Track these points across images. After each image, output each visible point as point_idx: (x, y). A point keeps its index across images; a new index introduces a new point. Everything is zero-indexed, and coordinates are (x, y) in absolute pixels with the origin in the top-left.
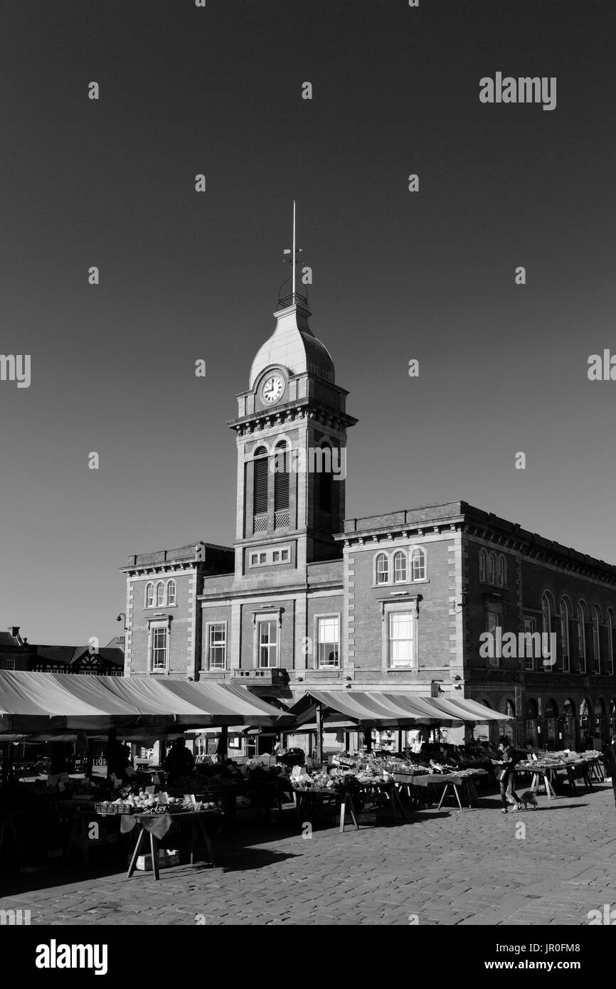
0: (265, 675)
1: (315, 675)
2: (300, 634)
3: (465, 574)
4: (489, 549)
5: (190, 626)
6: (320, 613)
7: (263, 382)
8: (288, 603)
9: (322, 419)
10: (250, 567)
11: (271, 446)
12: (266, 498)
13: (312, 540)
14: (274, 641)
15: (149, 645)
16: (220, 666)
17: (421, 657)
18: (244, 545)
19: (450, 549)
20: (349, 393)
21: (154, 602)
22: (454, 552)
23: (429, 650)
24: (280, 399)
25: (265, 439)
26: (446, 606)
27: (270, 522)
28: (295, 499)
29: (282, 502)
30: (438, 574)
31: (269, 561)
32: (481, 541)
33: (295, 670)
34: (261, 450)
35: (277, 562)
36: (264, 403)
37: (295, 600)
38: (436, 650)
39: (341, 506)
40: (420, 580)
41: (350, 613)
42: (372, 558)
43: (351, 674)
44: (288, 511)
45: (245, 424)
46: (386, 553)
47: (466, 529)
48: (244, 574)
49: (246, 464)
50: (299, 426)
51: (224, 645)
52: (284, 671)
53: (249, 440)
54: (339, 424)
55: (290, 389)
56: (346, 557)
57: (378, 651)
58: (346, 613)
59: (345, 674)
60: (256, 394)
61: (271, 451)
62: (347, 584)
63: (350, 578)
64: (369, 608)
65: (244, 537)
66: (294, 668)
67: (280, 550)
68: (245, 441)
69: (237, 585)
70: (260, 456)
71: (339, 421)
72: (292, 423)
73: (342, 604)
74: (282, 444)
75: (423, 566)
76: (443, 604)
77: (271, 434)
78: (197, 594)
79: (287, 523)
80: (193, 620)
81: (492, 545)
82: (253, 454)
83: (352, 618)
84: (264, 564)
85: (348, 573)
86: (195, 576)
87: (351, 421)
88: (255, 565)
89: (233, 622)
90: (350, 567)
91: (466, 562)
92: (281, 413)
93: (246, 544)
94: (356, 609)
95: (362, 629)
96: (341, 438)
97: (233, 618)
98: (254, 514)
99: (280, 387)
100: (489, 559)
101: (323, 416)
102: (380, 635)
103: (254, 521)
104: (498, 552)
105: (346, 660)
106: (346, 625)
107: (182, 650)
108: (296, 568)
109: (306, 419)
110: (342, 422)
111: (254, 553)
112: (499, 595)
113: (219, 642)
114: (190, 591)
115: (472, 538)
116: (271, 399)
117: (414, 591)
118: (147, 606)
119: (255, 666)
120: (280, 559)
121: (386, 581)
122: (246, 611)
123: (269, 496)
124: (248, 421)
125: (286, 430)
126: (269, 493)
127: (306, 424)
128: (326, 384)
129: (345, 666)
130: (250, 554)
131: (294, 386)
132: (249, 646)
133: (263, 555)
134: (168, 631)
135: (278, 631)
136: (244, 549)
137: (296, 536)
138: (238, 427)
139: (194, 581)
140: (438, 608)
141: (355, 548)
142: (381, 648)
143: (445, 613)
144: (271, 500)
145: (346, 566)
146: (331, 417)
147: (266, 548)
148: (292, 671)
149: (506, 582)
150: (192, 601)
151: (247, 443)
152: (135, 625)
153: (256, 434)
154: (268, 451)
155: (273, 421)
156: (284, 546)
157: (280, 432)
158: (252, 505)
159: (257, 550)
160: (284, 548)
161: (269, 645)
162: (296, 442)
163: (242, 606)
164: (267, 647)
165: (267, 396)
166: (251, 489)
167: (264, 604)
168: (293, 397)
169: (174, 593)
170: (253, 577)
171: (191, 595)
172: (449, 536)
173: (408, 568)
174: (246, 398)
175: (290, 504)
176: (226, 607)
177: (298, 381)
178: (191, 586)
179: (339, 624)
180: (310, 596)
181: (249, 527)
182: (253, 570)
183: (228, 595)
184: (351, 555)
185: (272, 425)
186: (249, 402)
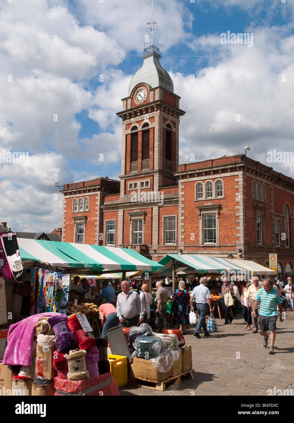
0: (136, 248)
1: (163, 248)
2: (155, 226)
3: (245, 194)
4: (257, 180)
5: (97, 222)
6: (166, 215)
7: (136, 92)
8: (149, 210)
9: (167, 111)
10: (128, 190)
11: (140, 126)
12: (137, 153)
13: (161, 176)
14: (141, 230)
15: (75, 232)
16: (112, 243)
17: (221, 239)
18: (125, 179)
19: (236, 180)
20: (181, 98)
21: (77, 209)
22: (238, 182)
23: (224, 235)
24: (145, 101)
25: (137, 122)
26: (234, 211)
27: (139, 166)
28: (153, 154)
29: (146, 155)
30: (230, 194)
31: (139, 187)
32: (253, 176)
33: (152, 246)
34: (135, 128)
35: (142, 188)
36: (136, 103)
37: (152, 208)
38: (229, 235)
39: (177, 158)
40: (220, 197)
42: (194, 186)
43: (182, 248)
44: (149, 160)
45: (126, 114)
46: (201, 182)
47: (245, 169)
48: (125, 194)
49: (126, 135)
50: (155, 115)
51: (114, 232)
52: (146, 246)
53: (128, 123)
54: (176, 114)
55: (150, 96)
56: (180, 184)
57: (197, 235)
58: (180, 215)
59: (180, 248)
60: (132, 99)
61: (140, 128)
62: (181, 199)
63: (182, 196)
64: (193, 212)
65: (126, 174)
66: (152, 244)
67: (144, 181)
68: (126, 123)
69: (121, 200)
70: (134, 131)
71: (176, 112)
72: (151, 114)
73: (177, 210)
74: (146, 125)
75: (222, 189)
76: (233, 210)
77: (140, 120)
78: (100, 204)
79: (148, 166)
80: (98, 218)
81: (258, 178)
82: (130, 130)
83: (183, 218)
84: (136, 189)
85: (181, 193)
86: (99, 195)
87: (182, 113)
88: (131, 189)
89: (119, 220)
90: (183, 190)
91: (245, 187)
92: (145, 109)
93: (127, 178)
94: (186, 213)
95: (189, 224)
96: (177, 122)
97: (119, 217)
98: (131, 162)
99: (145, 95)
100: (257, 186)
101: (168, 110)
102: (198, 227)
103: (131, 165)
104: (262, 182)
105: (180, 240)
106: (180, 221)
107: (92, 235)
108: (153, 190)
109: (159, 111)
110: (177, 113)
111: (131, 183)
112: (262, 206)
113: (112, 231)
114: (96, 203)
115: (248, 174)
116: (140, 101)
117: (217, 203)
118: (73, 211)
119: (131, 243)
120: (145, 185)
121: (202, 197)
122: (126, 214)
123: (138, 152)
124: (128, 112)
125: (148, 117)
126: (138, 151)
127: (159, 114)
128: (169, 93)
129: (179, 243)
130: (129, 183)
131: (152, 94)
132: (128, 232)
133: (136, 184)
134: (84, 224)
135: (143, 225)
136: (125, 181)
138: (122, 116)
139: (98, 198)
140: (230, 212)
141: (184, 180)
142: (199, 233)
143: (233, 215)
144: (140, 154)
145: (180, 190)
146: (172, 111)
147: (137, 180)
148: (150, 246)
149: (266, 199)
150: (98, 208)
151: (127, 124)
152: (68, 221)
153: (132, 120)
154: (138, 128)
155: (141, 113)
156: (147, 179)
157: (146, 118)
158: (130, 157)
159: (132, 181)
160: (147, 180)
161: (138, 232)
162: (153, 124)
163: (124, 211)
164: (137, 233)
165: (138, 100)
166: (129, 149)
167: (136, 210)
168: (152, 100)
169: (88, 204)
170: (130, 195)
171: (97, 205)
172: (236, 173)
173: (214, 190)
174: (127, 100)
175: (150, 157)
176: (115, 211)
177: (154, 91)
178: (97, 200)
179: (176, 221)
180: (160, 206)
181: (128, 169)
182: (130, 192)
183: (116, 205)
184: (183, 184)
185: (140, 115)
186: (128, 103)
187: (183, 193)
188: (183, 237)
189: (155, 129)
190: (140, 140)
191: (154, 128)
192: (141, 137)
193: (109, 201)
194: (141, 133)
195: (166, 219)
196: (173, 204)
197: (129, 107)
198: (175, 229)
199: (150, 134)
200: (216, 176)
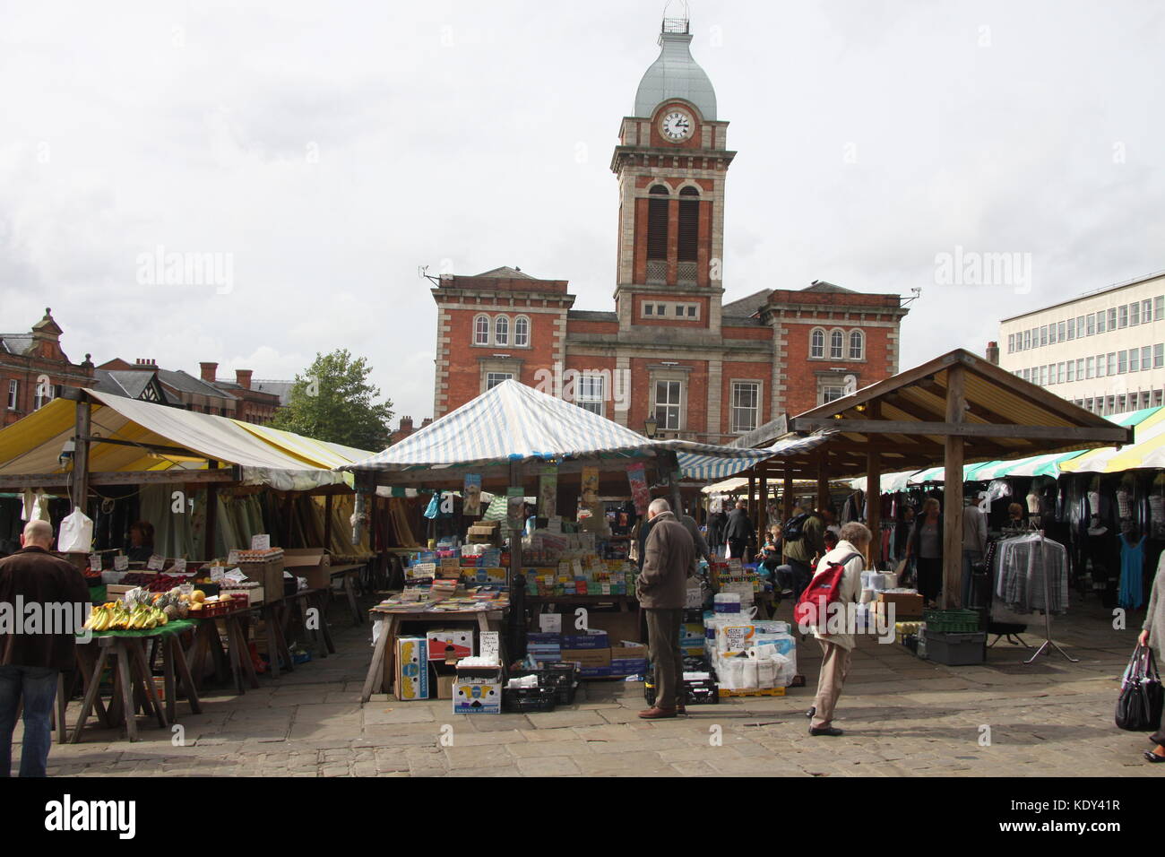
2: (713, 396)
6: (738, 377)
7: (665, 113)
10: (642, 317)
11: (674, 188)
12: (666, 244)
14: (675, 401)
18: (632, 292)
21: (491, 340)
24: (689, 141)
25: (668, 179)
27: (671, 271)
30: (875, 357)
31: (670, 314)
33: (707, 434)
34: (659, 189)
35: (680, 318)
36: (666, 138)
37: (708, 361)
41: (782, 382)
42: (808, 333)
44: (697, 265)
45: (643, 155)
46: (823, 329)
48: (632, 323)
49: (637, 199)
50: (715, 177)
53: (643, 173)
55: (703, 134)
56: (777, 326)
58: (777, 382)
60: (653, 124)
61: (674, 194)
62: (780, 354)
63: (783, 348)
64: (803, 380)
65: (634, 282)
67: (686, 306)
68: (637, 174)
69: (624, 334)
70: (658, 197)
72: (704, 172)
74: (689, 191)
77: (675, 176)
78: (567, 338)
82: (648, 191)
83: (784, 388)
84: (661, 317)
85: (780, 342)
86: (564, 317)
88: (649, 316)
90: (784, 337)
93: (638, 292)
95: (795, 398)
98: (649, 259)
99: (687, 127)
103: (648, 267)
106: (776, 392)
108: (707, 326)
111: (649, 303)
114: (556, 334)
116: (675, 136)
117: (852, 369)
118: (476, 343)
120: (686, 314)
122: (637, 365)
123: (669, 242)
125: (698, 177)
130: (644, 304)
131: (708, 131)
132: (643, 405)
133: (661, 310)
134: (516, 378)
135: (682, 391)
136: (634, 295)
137: (710, 294)
139: (561, 323)
141: (787, 321)
144: (674, 249)
145: (778, 336)
147: (666, 301)
148: (701, 434)
150: (560, 345)
151: (640, 176)
152: (455, 365)
153: (654, 170)
154: (670, 193)
155: (683, 162)
156: (691, 301)
157: (689, 177)
158: (646, 248)
159: (652, 300)
160: (692, 304)
161: (668, 405)
162: (710, 193)
163: (631, 359)
164: (665, 407)
165: (667, 130)
166: (644, 230)
167: (665, 360)
168: (706, 143)
169: (524, 331)
170: (648, 329)
171: (557, 339)
172: (889, 325)
173: (846, 347)
174: (639, 124)
175: (699, 258)
176: (606, 358)
177: (714, 127)
178: (557, 328)
179: (759, 391)
180: (726, 359)
181: (640, 272)
182: (646, 321)
183: (614, 345)
184: (784, 326)
185: (680, 166)
186: (642, 130)
187: (785, 343)
189: (714, 204)
190: (674, 218)
191: (712, 202)
192: (677, 213)
193: (585, 332)
194: (677, 204)
195: (737, 387)
196: (756, 358)
197: (645, 141)
198: (755, 405)
199: (700, 212)
200: (853, 323)
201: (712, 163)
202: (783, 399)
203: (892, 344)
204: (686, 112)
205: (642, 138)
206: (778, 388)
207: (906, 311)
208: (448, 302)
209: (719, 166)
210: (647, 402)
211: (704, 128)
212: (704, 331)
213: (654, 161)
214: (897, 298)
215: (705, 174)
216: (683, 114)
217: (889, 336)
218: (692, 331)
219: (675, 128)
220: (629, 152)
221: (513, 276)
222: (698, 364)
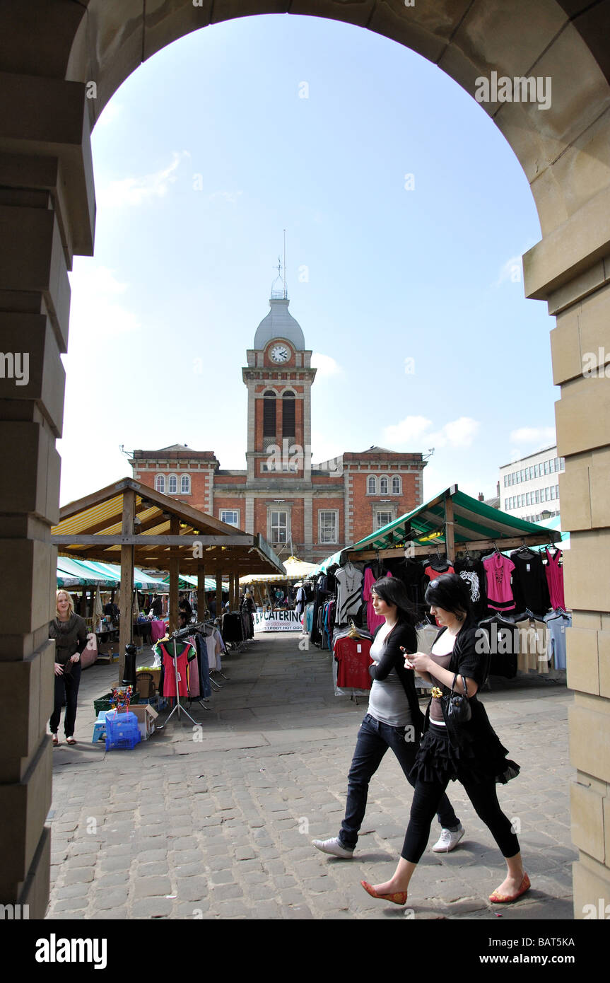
1: (320, 548)
2: (308, 521)
6: (323, 508)
7: (272, 347)
10: (261, 472)
11: (279, 392)
12: (275, 426)
25: (276, 386)
27: (278, 443)
29: (289, 431)
33: (304, 544)
34: (270, 393)
35: (285, 472)
36: (273, 361)
37: (304, 498)
40: (397, 494)
41: (350, 510)
42: (366, 479)
44: (295, 439)
46: (375, 476)
48: (255, 477)
49: (256, 400)
50: (304, 384)
53: (260, 383)
55: (297, 358)
56: (347, 475)
58: (347, 510)
60: (265, 353)
61: (279, 396)
62: (349, 492)
63: (350, 489)
64: (364, 508)
65: (256, 451)
68: (256, 384)
69: (250, 484)
70: (269, 397)
74: (289, 393)
75: (398, 486)
77: (280, 384)
82: (263, 395)
83: (352, 513)
84: (273, 472)
85: (348, 485)
86: (212, 474)
88: (266, 472)
89: (247, 510)
90: (350, 482)
93: (258, 457)
94: (355, 508)
97: (247, 507)
98: (264, 436)
103: (263, 441)
105: (347, 539)
106: (347, 517)
108: (302, 477)
109: (310, 381)
114: (206, 485)
116: (279, 360)
117: (395, 500)
122: (259, 503)
123: (277, 426)
125: (294, 384)
126: (277, 424)
129: (346, 542)
130: (262, 464)
131: (300, 357)
132: (263, 527)
135: (288, 518)
136: (255, 459)
138: (252, 373)
139: (210, 478)
141: (352, 471)
145: (347, 481)
148: (300, 545)
150: (210, 492)
151: (259, 386)
153: (266, 381)
154: (277, 395)
155: (284, 377)
157: (289, 385)
158: (262, 429)
161: (279, 527)
162: (301, 394)
163: (255, 499)
164: (277, 529)
165: (274, 357)
166: (261, 418)
167: (276, 499)
168: (298, 364)
169: (187, 484)
170: (265, 480)
171: (207, 488)
172: (416, 472)
173: (390, 486)
174: (256, 354)
175: (296, 435)
176: (239, 499)
177: (303, 354)
178: (208, 481)
179: (337, 516)
180: (315, 497)
181: (259, 445)
182: (263, 475)
183: (242, 491)
184: (350, 475)
185: (282, 379)
186: (258, 357)
187: (351, 486)
188: (352, 535)
189: (305, 401)
190: (279, 410)
191: (303, 400)
192: (281, 407)
193: (226, 483)
194: (281, 402)
195: (322, 514)
196: (334, 495)
197: (261, 363)
198: (334, 525)
199: (296, 406)
200: (393, 471)
201: (302, 376)
202: (352, 521)
203: (418, 484)
204: (286, 346)
205: (258, 363)
206: (348, 514)
207: (426, 463)
208: (139, 467)
209: (307, 377)
210: (266, 526)
211: (297, 355)
212: (300, 480)
213: (266, 376)
214: (420, 455)
215: (298, 383)
216: (284, 347)
217: (416, 479)
218: (293, 480)
219: (279, 355)
220: (250, 371)
221: (181, 449)
222: (297, 501)
